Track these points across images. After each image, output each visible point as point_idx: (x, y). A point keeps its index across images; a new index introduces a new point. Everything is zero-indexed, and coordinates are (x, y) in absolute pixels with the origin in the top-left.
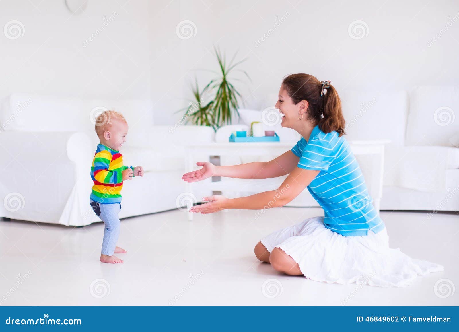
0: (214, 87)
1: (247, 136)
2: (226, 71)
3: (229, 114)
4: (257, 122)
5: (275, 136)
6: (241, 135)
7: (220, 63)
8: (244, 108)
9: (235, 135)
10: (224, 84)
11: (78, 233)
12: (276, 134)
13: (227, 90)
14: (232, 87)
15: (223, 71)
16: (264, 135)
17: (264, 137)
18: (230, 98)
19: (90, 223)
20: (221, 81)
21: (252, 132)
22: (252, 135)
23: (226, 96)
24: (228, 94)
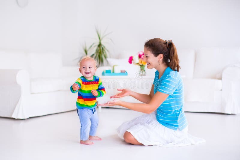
0: (95, 46)
1: (111, 73)
2: (101, 38)
3: (102, 61)
4: (116, 65)
5: (126, 73)
6: (108, 72)
7: (98, 34)
8: (110, 57)
9: (105, 72)
10: (100, 45)
11: (22, 123)
12: (126, 72)
13: (101, 48)
14: (104, 47)
15: (99, 38)
16: (120, 72)
17: (120, 73)
18: (103, 53)
19: (28, 117)
20: (98, 44)
21: (113, 70)
22: (113, 72)
23: (101, 52)
24: (102, 51)
